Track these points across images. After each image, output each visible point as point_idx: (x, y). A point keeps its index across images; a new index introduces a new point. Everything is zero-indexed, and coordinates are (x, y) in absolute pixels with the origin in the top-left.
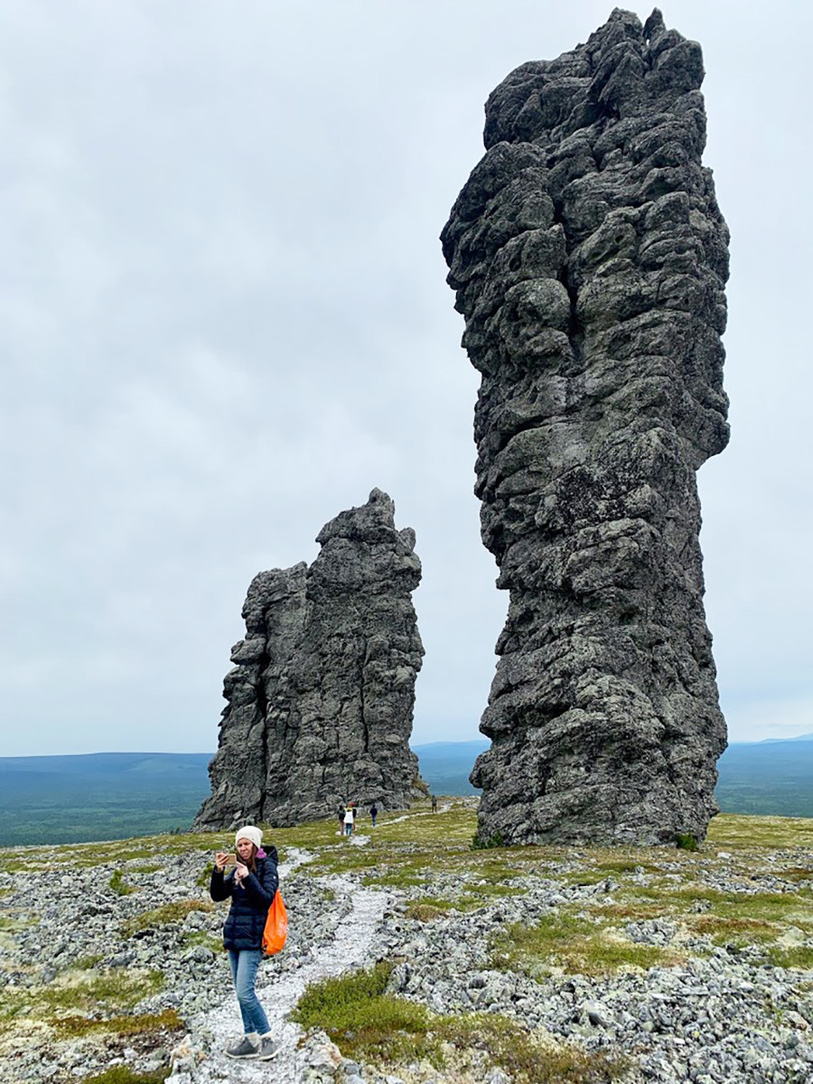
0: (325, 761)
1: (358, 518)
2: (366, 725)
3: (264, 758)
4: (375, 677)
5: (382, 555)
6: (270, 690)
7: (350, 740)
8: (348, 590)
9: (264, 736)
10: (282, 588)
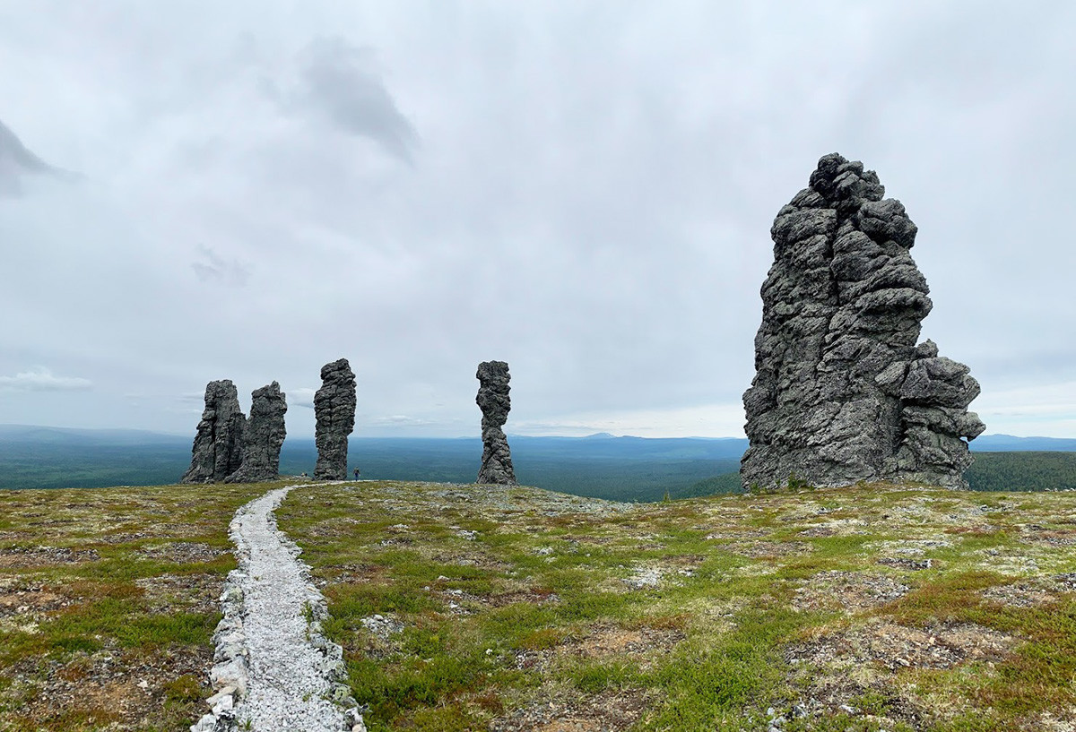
0: (257, 466)
1: (269, 392)
2: (269, 456)
3: (215, 458)
4: (272, 442)
5: (276, 404)
6: (217, 431)
7: (264, 460)
8: (265, 414)
9: (215, 449)
10: (223, 391)
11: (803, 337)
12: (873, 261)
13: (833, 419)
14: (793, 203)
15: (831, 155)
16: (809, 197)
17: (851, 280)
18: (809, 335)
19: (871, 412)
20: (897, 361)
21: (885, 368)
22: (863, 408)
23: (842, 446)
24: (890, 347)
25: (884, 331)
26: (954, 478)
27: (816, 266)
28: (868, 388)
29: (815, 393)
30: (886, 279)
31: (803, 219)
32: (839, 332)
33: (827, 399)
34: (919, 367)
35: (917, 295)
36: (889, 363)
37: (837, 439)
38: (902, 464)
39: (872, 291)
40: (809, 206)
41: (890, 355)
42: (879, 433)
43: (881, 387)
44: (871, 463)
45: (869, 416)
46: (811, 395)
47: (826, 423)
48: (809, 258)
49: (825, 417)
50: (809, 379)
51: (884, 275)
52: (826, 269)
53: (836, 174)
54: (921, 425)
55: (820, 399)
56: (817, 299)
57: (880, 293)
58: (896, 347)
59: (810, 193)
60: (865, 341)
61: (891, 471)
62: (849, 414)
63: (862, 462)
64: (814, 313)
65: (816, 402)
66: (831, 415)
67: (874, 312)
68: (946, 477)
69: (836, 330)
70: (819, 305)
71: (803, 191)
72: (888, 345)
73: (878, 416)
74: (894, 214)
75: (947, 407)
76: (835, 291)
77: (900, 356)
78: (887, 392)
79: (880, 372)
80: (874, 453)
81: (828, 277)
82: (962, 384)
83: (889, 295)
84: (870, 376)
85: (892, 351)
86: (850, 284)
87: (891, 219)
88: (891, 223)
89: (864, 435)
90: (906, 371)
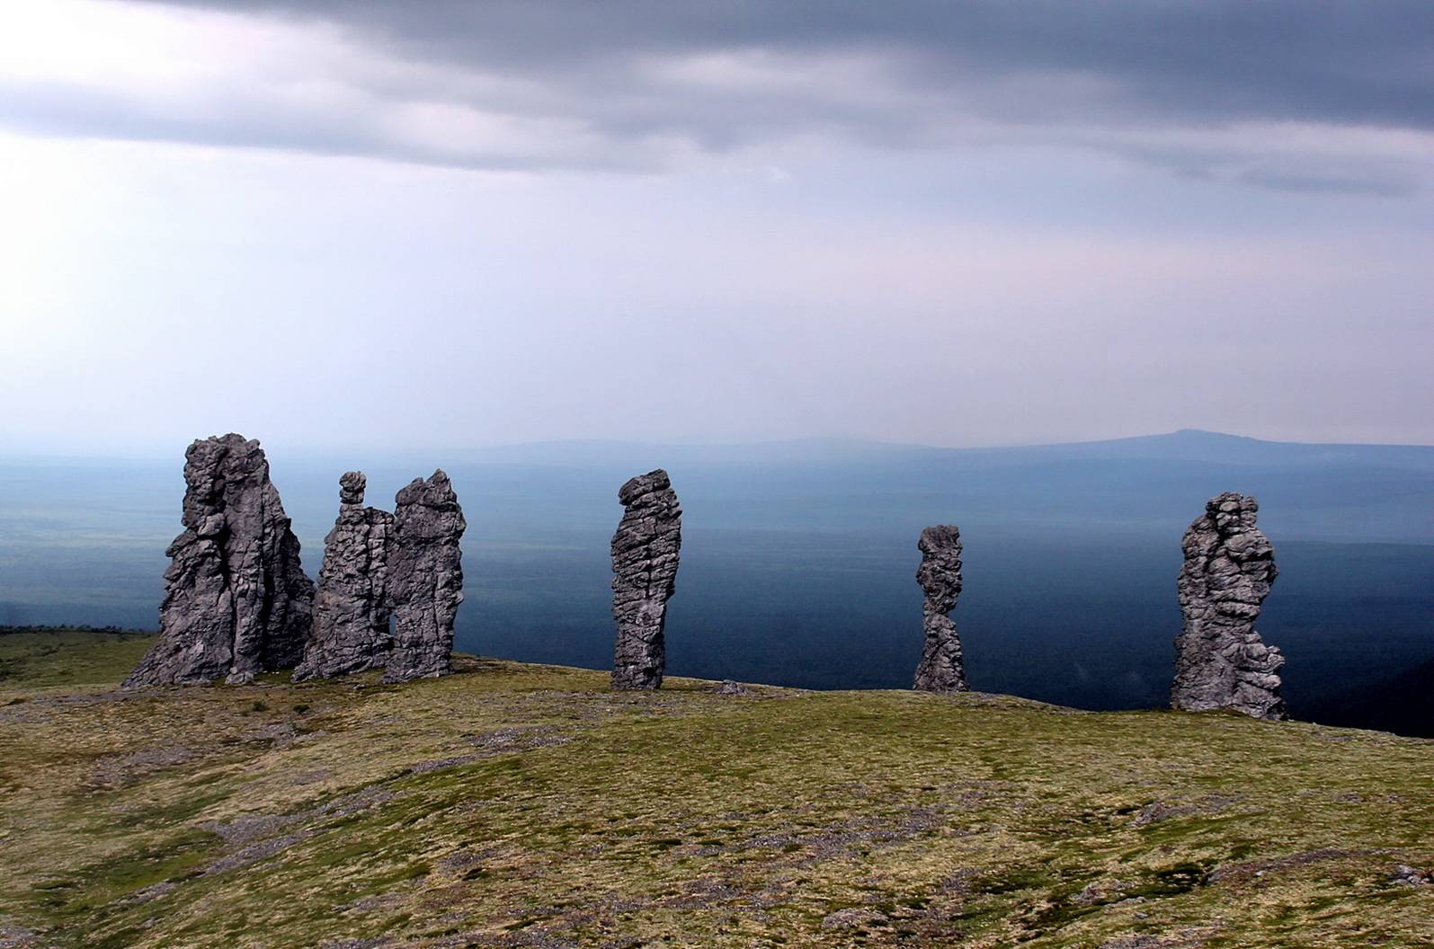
5: (445, 522)
9: (234, 603)
13: (1198, 673)
14: (1193, 526)
16: (1202, 523)
17: (1217, 590)
19: (1217, 671)
20: (1236, 643)
21: (1228, 646)
27: (1198, 578)
28: (1219, 657)
36: (1231, 644)
38: (1234, 701)
40: (1202, 530)
42: (1223, 684)
43: (1225, 657)
45: (1216, 673)
53: (1218, 512)
54: (1243, 681)
58: (1236, 635)
59: (1204, 520)
60: (1218, 629)
62: (1206, 671)
67: (1223, 613)
71: (1199, 518)
75: (1258, 672)
76: (1209, 594)
77: (1238, 640)
78: (1229, 660)
79: (1226, 648)
80: (1217, 694)
81: (1204, 585)
82: (1266, 660)
83: (1227, 606)
84: (1219, 650)
85: (1233, 637)
86: (1216, 592)
87: (1244, 551)
88: (1244, 554)
89: (1212, 684)
90: (1239, 650)
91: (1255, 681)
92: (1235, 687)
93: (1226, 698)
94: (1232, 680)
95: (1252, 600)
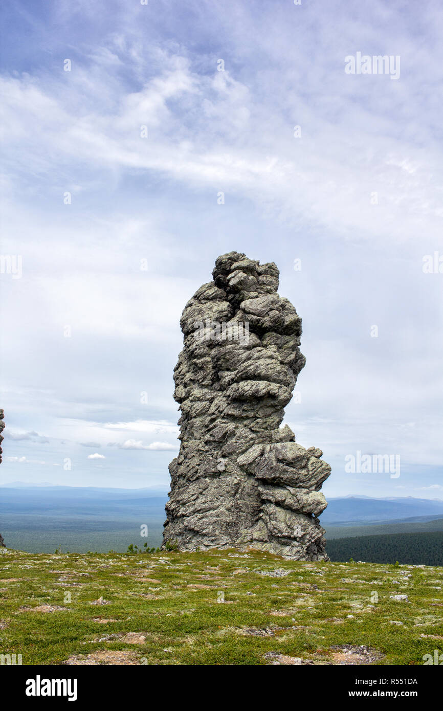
11: (191, 418)
12: (248, 352)
13: (201, 493)
14: (195, 297)
15: (226, 255)
16: (207, 292)
17: (228, 370)
18: (195, 417)
19: (229, 489)
20: (257, 444)
21: (246, 450)
22: (224, 486)
23: (202, 518)
24: (253, 431)
25: (247, 418)
26: (295, 549)
27: (201, 356)
28: (232, 467)
29: (195, 470)
30: (247, 372)
31: (196, 313)
32: (214, 416)
33: (202, 476)
34: (271, 451)
35: (271, 387)
36: (251, 446)
37: (198, 511)
38: (256, 535)
39: (237, 382)
40: (208, 299)
41: (252, 439)
42: (238, 508)
43: (241, 467)
44: (227, 533)
45: (228, 492)
46: (192, 471)
47: (194, 497)
48: (196, 349)
49: (195, 492)
50: (194, 456)
51: (245, 369)
52: (209, 359)
53: (230, 272)
54: (270, 502)
55: (198, 475)
56: (203, 385)
57: (242, 384)
58: (258, 432)
59: (210, 287)
60: (231, 426)
61: (246, 541)
62: (213, 490)
63: (217, 532)
64: (199, 398)
65: (195, 478)
66: (200, 490)
67: (239, 400)
68: (288, 548)
69: (213, 414)
70: (206, 390)
71: (204, 286)
72: (250, 429)
73: (236, 492)
74: (271, 309)
75: (293, 487)
76: (216, 378)
77: (261, 440)
78: (247, 470)
79: (243, 452)
80: (229, 525)
81: (211, 366)
82: (305, 467)
83: (247, 387)
84: (233, 457)
85: (253, 435)
86: (227, 373)
87: (267, 314)
88: (267, 318)
89: (222, 509)
90: (262, 454)
91: (289, 501)
92: (256, 515)
93: (243, 531)
94: (252, 502)
95: (281, 377)
